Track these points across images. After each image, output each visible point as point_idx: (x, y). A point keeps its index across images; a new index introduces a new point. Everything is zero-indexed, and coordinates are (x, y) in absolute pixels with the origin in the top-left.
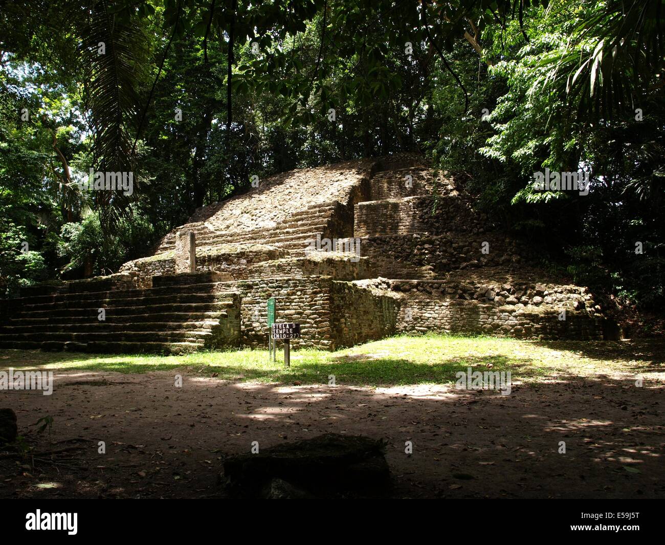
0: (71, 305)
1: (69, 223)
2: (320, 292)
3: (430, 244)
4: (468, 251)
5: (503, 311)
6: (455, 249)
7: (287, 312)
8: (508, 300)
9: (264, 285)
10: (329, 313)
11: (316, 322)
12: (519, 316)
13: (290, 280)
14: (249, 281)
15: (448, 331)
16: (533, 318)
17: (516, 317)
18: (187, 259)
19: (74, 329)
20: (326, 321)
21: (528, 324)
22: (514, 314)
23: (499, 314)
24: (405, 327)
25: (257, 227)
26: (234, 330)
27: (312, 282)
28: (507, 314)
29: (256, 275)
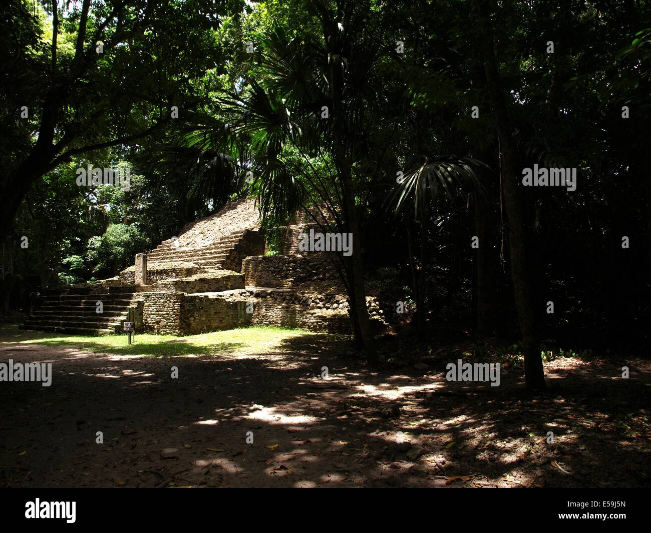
0: (64, 304)
1: (94, 237)
2: (177, 302)
3: (294, 263)
4: (319, 268)
5: (308, 314)
6: (310, 267)
7: (163, 313)
8: (318, 305)
9: (154, 296)
10: (179, 315)
11: (174, 320)
12: (316, 317)
13: (164, 294)
14: (148, 293)
15: (279, 325)
16: (323, 318)
17: (315, 317)
18: (141, 272)
19: (62, 319)
20: (178, 319)
21: (321, 322)
22: (314, 315)
23: (306, 315)
24: (257, 321)
25: (204, 245)
26: (138, 323)
27: (174, 296)
28: (310, 315)
29: (155, 289)
